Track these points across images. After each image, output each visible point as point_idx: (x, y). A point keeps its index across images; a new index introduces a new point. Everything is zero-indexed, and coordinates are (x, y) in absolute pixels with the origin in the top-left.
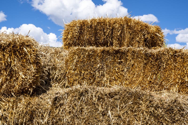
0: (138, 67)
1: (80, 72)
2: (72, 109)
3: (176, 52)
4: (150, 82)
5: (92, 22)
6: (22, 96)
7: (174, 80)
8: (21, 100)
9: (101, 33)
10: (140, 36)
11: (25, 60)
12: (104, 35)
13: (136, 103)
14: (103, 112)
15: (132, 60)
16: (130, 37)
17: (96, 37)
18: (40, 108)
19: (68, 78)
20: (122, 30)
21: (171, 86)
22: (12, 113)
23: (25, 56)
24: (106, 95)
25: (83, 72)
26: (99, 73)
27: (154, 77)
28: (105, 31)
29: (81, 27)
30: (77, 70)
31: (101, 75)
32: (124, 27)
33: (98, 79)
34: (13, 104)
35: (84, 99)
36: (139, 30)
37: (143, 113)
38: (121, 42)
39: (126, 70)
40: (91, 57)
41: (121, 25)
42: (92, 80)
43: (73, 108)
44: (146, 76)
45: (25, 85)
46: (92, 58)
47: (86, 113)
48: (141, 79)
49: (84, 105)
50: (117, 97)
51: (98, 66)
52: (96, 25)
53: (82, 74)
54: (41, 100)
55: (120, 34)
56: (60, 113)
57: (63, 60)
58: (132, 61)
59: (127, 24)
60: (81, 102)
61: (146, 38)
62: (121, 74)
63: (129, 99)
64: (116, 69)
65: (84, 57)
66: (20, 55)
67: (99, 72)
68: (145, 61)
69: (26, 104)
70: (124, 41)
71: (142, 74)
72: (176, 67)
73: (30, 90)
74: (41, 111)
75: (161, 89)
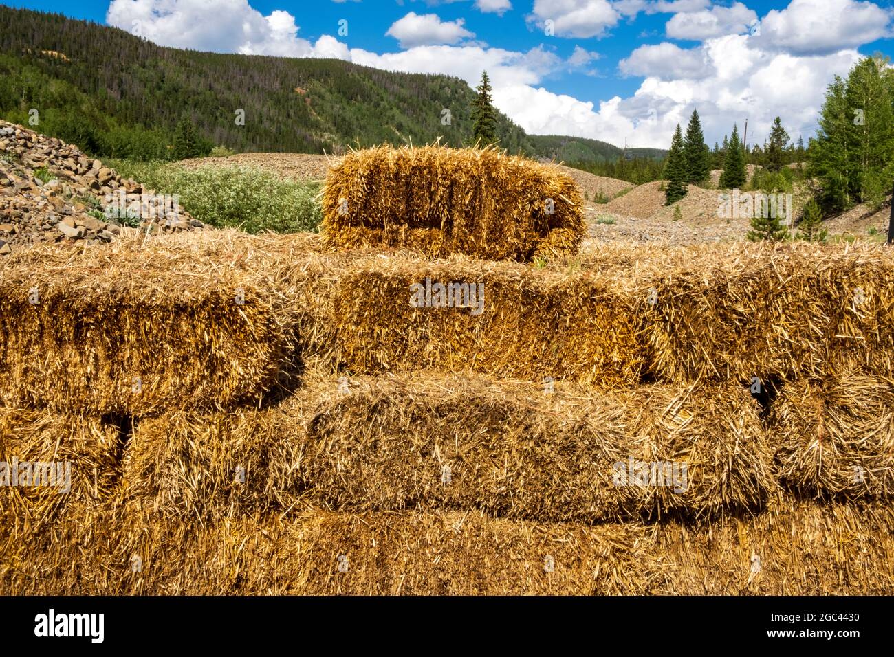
0: (508, 321)
1: (369, 329)
2: (354, 442)
3: (595, 291)
4: (535, 358)
5: (397, 164)
6: (240, 410)
7: (590, 355)
8: (237, 418)
9: (423, 195)
10: (520, 206)
11: (242, 335)
12: (431, 199)
13: (494, 431)
14: (424, 447)
15: (493, 304)
16: (495, 209)
17: (409, 205)
18: (282, 438)
19: (343, 342)
20: (476, 189)
21: (580, 370)
22: (219, 450)
23: (242, 326)
24: (430, 410)
25: (377, 330)
26: (416, 332)
27: (543, 348)
28: (433, 189)
29: (372, 178)
30: (363, 324)
31: (421, 338)
32: (480, 183)
33: (415, 347)
34: (220, 428)
35: (379, 420)
36: (520, 189)
37: (510, 453)
38: (473, 220)
39: (478, 327)
40: (396, 294)
41: (473, 177)
42: (399, 350)
43: (357, 440)
44: (524, 343)
45: (245, 387)
46: (399, 298)
47: (385, 451)
48: (512, 349)
49: (381, 434)
50: (455, 415)
51: (414, 315)
52: (408, 174)
53: (375, 335)
54: (283, 417)
55: (471, 202)
56: (327, 449)
57: (327, 297)
58: (493, 307)
59: (489, 174)
60: (373, 426)
61: (535, 210)
62: (467, 337)
63: (480, 422)
64: (457, 326)
65: (379, 293)
66: (231, 326)
67: (415, 329)
68: (523, 310)
69: (249, 430)
70: (482, 217)
71: (515, 340)
72: (594, 325)
73: (256, 396)
74: (285, 445)
75: (559, 376)
